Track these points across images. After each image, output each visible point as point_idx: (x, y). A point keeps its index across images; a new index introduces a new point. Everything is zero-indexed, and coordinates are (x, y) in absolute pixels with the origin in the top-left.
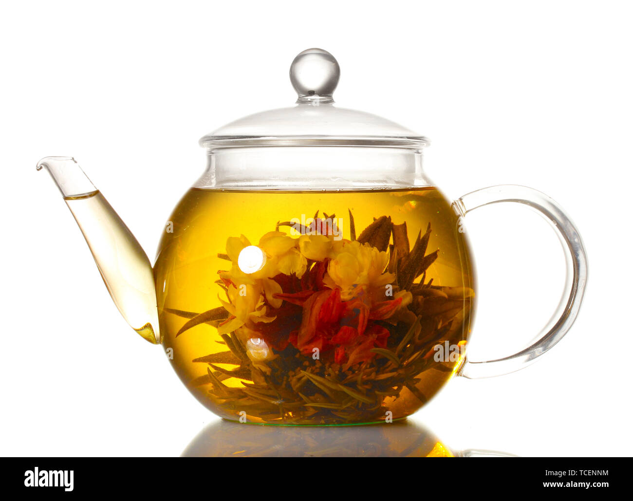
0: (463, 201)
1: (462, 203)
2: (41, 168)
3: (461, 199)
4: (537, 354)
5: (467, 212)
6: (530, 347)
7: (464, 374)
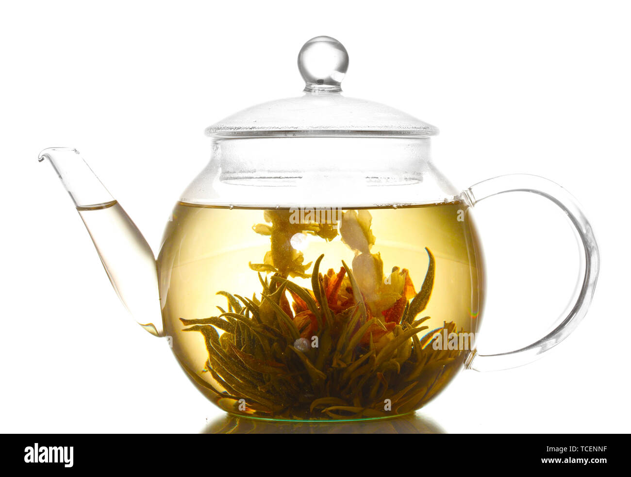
0: (472, 190)
1: (471, 193)
2: (43, 159)
3: (470, 189)
4: (549, 346)
5: (476, 202)
6: (542, 339)
7: (475, 368)
